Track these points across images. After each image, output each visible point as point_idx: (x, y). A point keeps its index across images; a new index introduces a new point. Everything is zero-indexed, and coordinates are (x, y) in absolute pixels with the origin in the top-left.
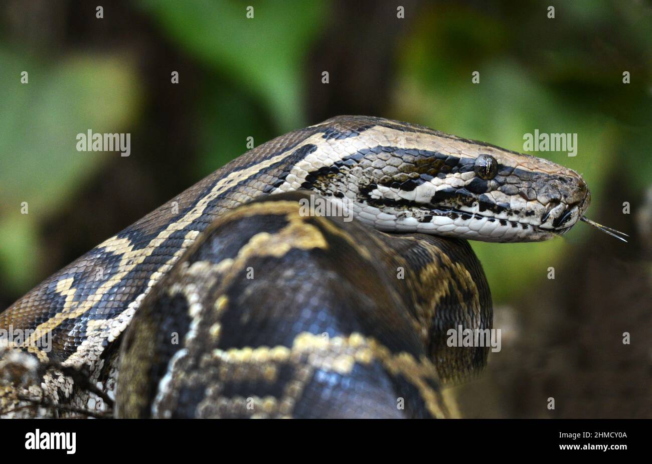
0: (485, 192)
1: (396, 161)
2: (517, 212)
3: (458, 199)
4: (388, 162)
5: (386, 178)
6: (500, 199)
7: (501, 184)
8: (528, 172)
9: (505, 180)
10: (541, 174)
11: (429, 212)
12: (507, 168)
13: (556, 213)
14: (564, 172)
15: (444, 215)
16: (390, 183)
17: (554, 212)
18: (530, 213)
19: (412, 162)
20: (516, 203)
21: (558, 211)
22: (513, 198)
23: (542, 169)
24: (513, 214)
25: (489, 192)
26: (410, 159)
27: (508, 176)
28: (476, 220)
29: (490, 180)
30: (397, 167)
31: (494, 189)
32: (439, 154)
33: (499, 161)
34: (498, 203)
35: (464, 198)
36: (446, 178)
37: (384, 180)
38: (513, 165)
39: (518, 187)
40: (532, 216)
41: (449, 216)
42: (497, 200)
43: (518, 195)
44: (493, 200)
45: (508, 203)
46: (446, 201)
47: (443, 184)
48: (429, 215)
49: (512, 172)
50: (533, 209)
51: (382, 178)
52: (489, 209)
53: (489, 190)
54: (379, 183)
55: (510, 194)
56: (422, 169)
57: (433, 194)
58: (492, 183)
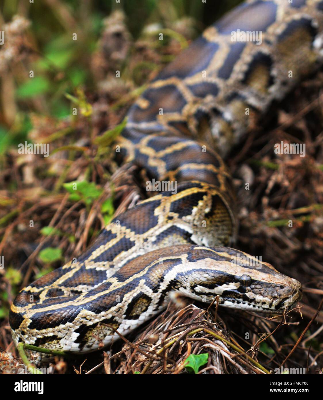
0: (245, 292)
1: (206, 275)
2: (258, 303)
3: (233, 295)
4: (202, 276)
5: (201, 282)
6: (252, 296)
7: (252, 289)
8: (266, 283)
9: (255, 287)
10: (273, 284)
11: (222, 299)
12: (256, 281)
13: (276, 303)
14: (283, 283)
15: (229, 301)
16: (203, 285)
17: (275, 302)
18: (264, 303)
19: (213, 276)
20: (259, 298)
21: (276, 302)
22: (258, 296)
23: (274, 281)
24: (257, 303)
25: (248, 292)
26: (212, 274)
27: (257, 284)
28: (243, 304)
29: (248, 286)
30: (206, 278)
31: (249, 291)
32: (226, 273)
33: (253, 278)
34: (250, 298)
35: (236, 295)
36: (229, 284)
37: (200, 283)
38: (259, 280)
39: (260, 291)
40: (265, 304)
41: (231, 301)
42: (251, 296)
43: (260, 294)
44: (248, 296)
45: (254, 298)
46: (228, 295)
47: (227, 287)
48: (223, 301)
49: (259, 283)
50: (265, 301)
51: (199, 283)
52: (247, 300)
53: (247, 291)
54: (198, 284)
55: (256, 294)
56: (218, 280)
57: (222, 292)
58: (249, 288)
